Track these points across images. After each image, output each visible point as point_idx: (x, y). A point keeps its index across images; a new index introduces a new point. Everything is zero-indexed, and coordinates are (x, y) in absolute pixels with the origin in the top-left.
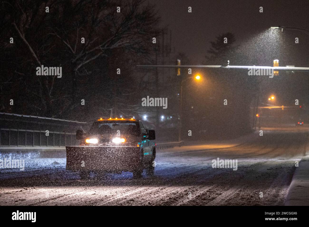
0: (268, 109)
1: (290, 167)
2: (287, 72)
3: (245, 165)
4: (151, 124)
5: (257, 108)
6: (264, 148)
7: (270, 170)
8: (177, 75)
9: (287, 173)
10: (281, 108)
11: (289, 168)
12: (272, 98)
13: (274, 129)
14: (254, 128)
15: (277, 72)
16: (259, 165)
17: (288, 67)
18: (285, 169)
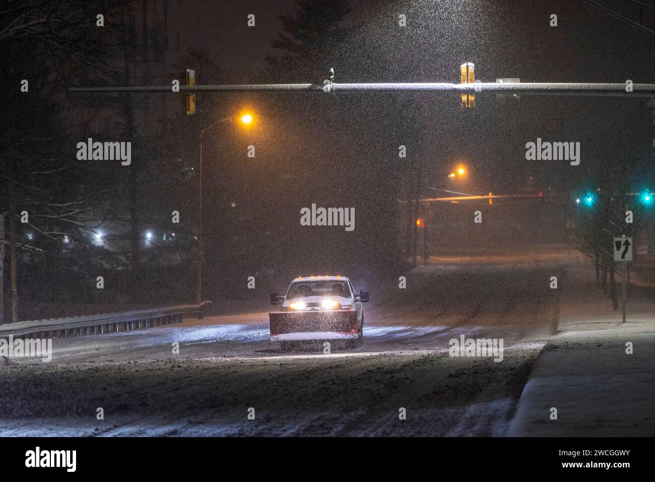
0: (448, 203)
1: (513, 367)
2: (499, 96)
3: (386, 364)
4: (117, 254)
5: (417, 202)
6: (440, 315)
7: (456, 376)
8: (186, 114)
9: (507, 384)
10: (487, 200)
11: (512, 369)
12: (461, 171)
13: (467, 259)
14: (410, 260)
15: (472, 98)
16: (427, 365)
17: (502, 84)
18: (500, 373)
